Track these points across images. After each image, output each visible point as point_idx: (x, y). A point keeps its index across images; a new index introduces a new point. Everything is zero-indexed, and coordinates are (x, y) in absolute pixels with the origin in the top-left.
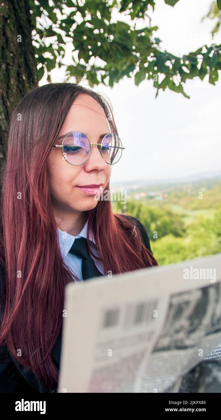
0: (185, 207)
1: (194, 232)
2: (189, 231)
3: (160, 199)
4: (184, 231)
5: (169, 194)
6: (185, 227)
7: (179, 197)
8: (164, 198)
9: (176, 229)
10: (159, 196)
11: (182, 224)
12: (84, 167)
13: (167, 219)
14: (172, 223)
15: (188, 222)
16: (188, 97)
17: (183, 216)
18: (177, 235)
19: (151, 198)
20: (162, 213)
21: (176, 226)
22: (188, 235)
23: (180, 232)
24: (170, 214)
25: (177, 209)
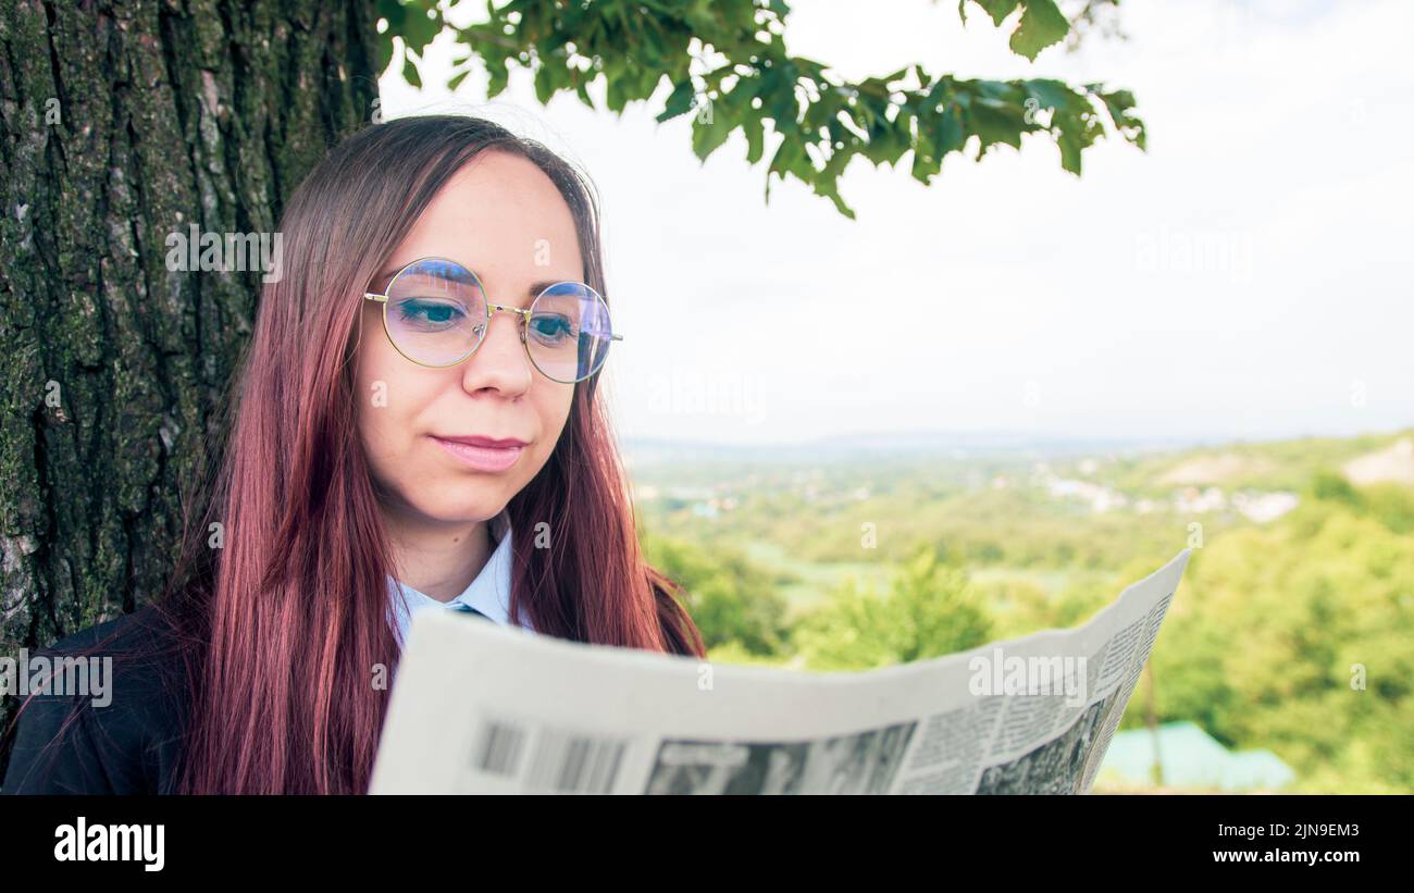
0: (795, 551)
1: (821, 641)
2: (801, 635)
3: (710, 511)
4: (783, 634)
5: (743, 498)
6: (786, 621)
7: (775, 513)
8: (722, 510)
9: (756, 624)
10: (705, 502)
11: (777, 609)
12: (460, 376)
13: (725, 585)
14: (746, 602)
15: (798, 602)
16: (851, 215)
17: (785, 581)
18: (756, 646)
19: (677, 506)
20: (711, 563)
21: (759, 614)
22: (796, 650)
23: (770, 637)
24: (738, 569)
25: (763, 556)
